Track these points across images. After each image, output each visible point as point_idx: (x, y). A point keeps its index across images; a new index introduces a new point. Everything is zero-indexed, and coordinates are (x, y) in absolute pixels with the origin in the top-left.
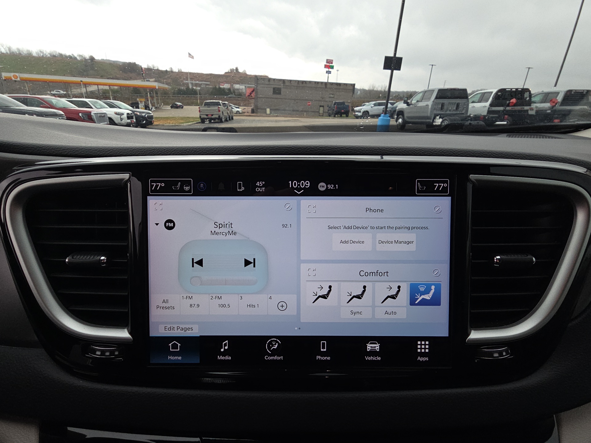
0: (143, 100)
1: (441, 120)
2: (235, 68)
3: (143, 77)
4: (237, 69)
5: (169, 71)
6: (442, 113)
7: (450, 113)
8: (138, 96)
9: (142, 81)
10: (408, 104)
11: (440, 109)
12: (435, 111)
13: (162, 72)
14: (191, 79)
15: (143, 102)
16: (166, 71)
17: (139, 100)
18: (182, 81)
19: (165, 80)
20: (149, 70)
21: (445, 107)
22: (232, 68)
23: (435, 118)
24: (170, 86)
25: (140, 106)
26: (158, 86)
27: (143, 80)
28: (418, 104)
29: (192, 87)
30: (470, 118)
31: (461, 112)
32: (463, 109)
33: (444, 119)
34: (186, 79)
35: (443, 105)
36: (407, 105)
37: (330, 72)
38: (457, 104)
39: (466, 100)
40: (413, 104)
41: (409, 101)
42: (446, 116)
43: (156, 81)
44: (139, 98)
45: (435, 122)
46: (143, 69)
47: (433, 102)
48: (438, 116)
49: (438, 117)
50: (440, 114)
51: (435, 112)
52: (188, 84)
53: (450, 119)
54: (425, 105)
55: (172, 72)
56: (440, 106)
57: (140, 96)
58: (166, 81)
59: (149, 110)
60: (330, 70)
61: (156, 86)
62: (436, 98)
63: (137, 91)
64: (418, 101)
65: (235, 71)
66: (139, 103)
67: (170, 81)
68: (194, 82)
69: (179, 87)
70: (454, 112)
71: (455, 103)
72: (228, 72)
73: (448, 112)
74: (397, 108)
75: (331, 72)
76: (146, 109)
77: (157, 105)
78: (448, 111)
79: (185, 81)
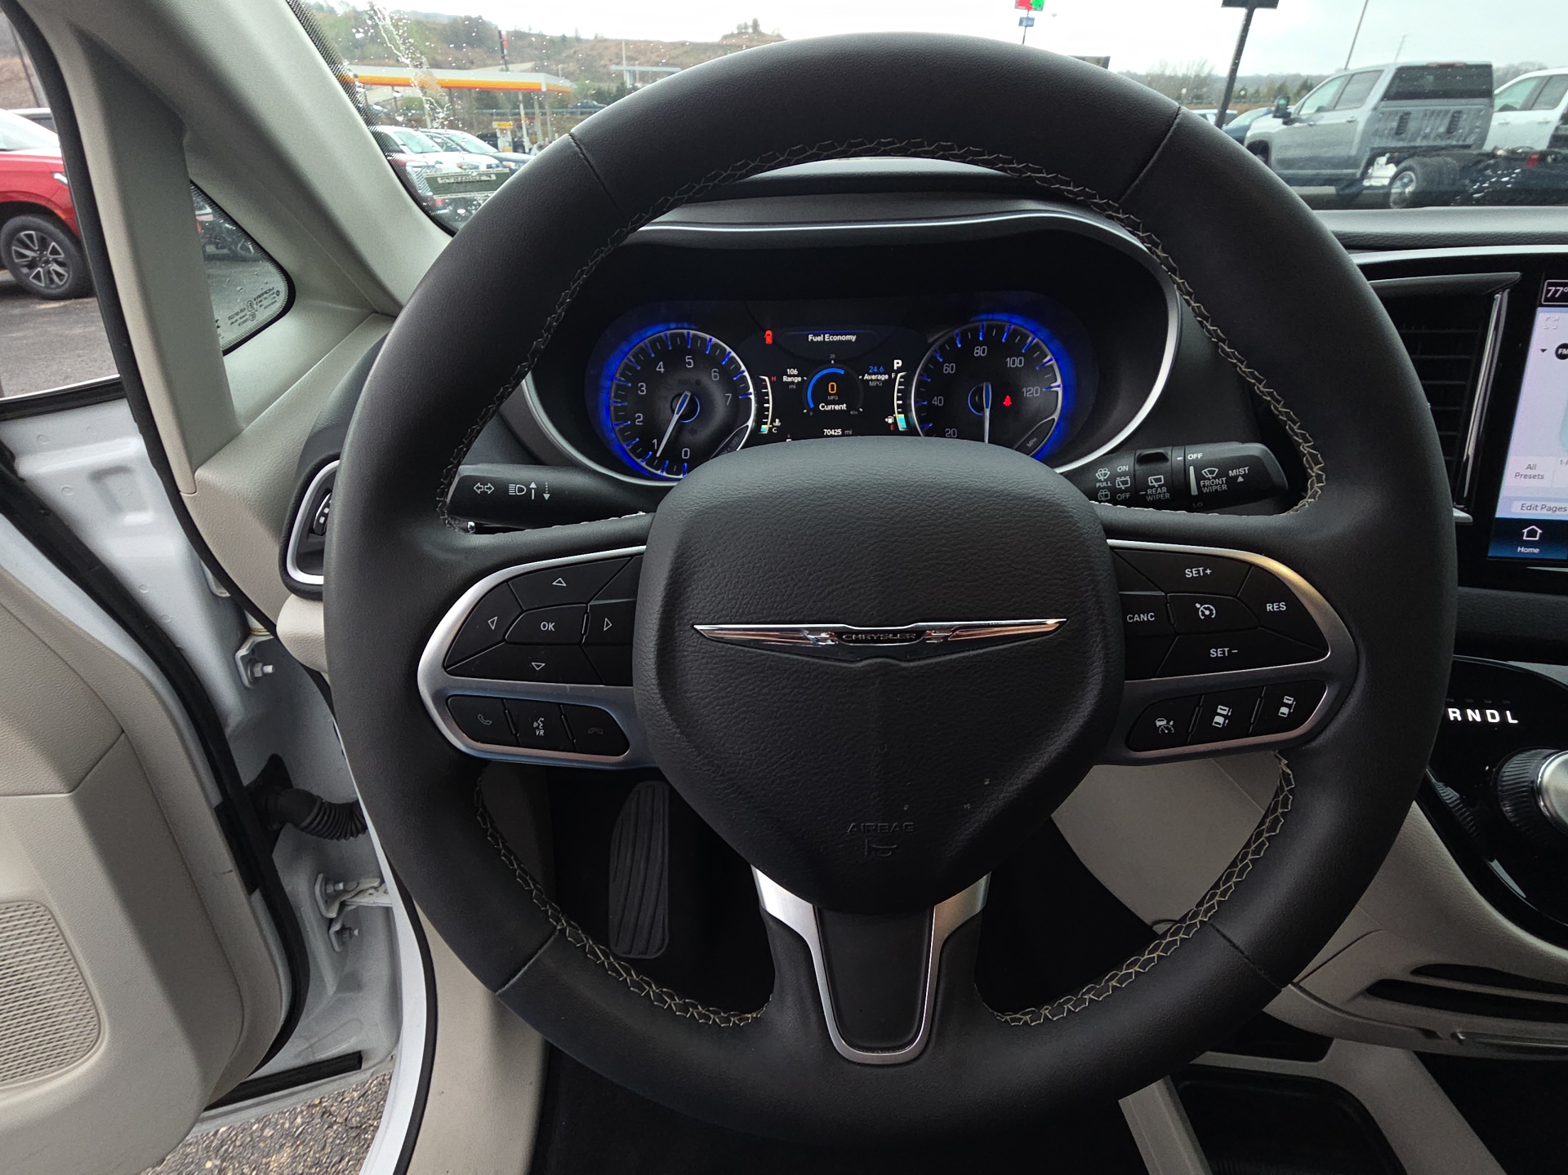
0: (509, 125)
1: (1392, 169)
2: (750, 23)
3: (503, 57)
4: (755, 25)
5: (571, 38)
6: (1401, 144)
7: (1425, 143)
8: (492, 114)
9: (502, 70)
10: (1288, 119)
11: (1394, 131)
12: (1377, 138)
13: (552, 41)
14: (630, 59)
15: (509, 133)
16: (564, 38)
17: (499, 125)
18: (605, 66)
19: (560, 66)
20: (519, 36)
21: (1412, 126)
22: (742, 23)
23: (1371, 163)
24: (576, 80)
25: (500, 143)
26: (547, 85)
27: (504, 67)
28: (1319, 119)
29: (633, 84)
30: (1492, 162)
31: (1461, 143)
32: (1471, 132)
33: (1403, 165)
34: (616, 61)
35: (1404, 119)
36: (1285, 123)
37: (1030, 23)
38: (1453, 117)
39: (1486, 101)
40: (1304, 118)
41: (1292, 109)
42: (1411, 156)
43: (534, 70)
44: (496, 120)
45: (1370, 178)
46: (503, 33)
47: (1375, 109)
48: (1383, 154)
49: (1383, 160)
50: (1392, 150)
51: (1378, 143)
52: (620, 75)
53: (1425, 165)
54: (1344, 121)
55: (578, 40)
56: (1395, 124)
57: (497, 114)
58: (563, 69)
59: (524, 153)
60: (1032, 14)
61: (540, 84)
62: (1387, 96)
63: (487, 99)
64: (1320, 110)
65: (750, 30)
66: (498, 134)
67: (572, 66)
68: (638, 69)
69: (597, 85)
70: (1443, 143)
71: (1447, 112)
72: (732, 36)
73: (1418, 143)
74: (1249, 134)
75: (1033, 19)
76: (515, 150)
77: (544, 140)
78: (1419, 140)
79: (613, 68)
